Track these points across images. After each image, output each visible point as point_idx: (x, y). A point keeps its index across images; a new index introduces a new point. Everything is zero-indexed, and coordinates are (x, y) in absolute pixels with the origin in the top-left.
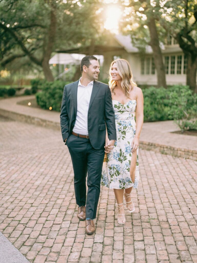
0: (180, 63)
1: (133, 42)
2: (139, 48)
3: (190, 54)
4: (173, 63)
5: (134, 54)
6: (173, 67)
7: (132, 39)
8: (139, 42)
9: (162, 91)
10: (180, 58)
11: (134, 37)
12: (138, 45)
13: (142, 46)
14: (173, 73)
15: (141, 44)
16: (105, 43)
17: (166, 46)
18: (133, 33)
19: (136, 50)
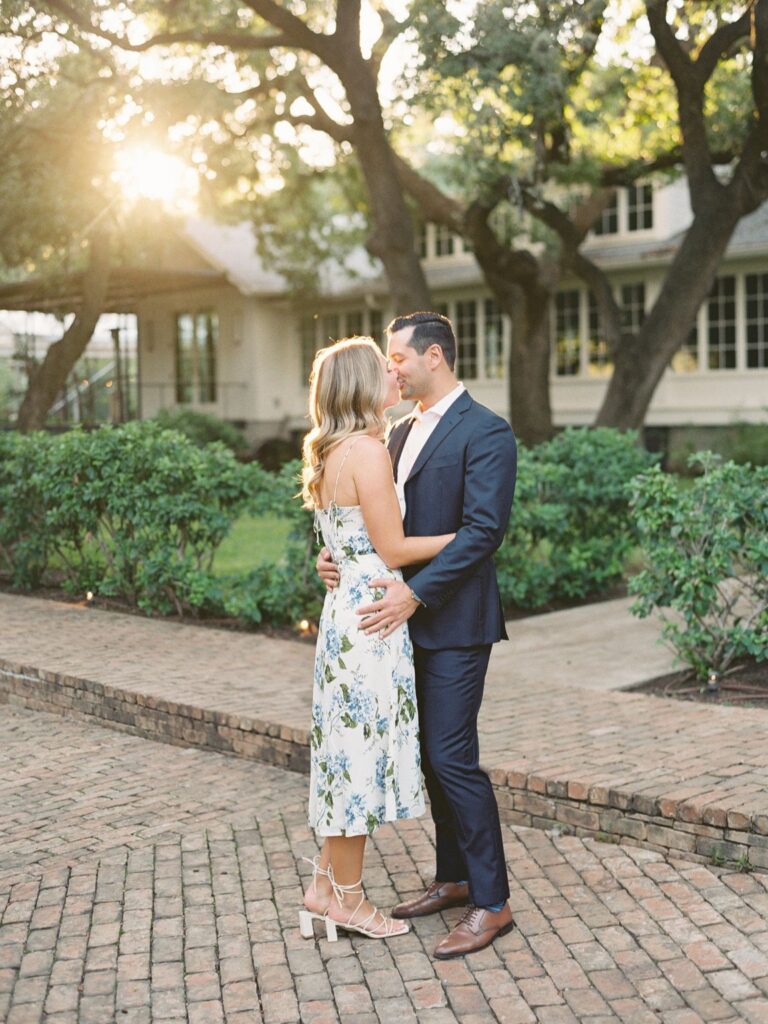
1: (261, 251)
2: (289, 275)
5: (268, 301)
7: (260, 237)
8: (288, 249)
11: (267, 228)
12: (287, 265)
13: (307, 266)
15: (296, 256)
18: (264, 213)
19: (277, 284)
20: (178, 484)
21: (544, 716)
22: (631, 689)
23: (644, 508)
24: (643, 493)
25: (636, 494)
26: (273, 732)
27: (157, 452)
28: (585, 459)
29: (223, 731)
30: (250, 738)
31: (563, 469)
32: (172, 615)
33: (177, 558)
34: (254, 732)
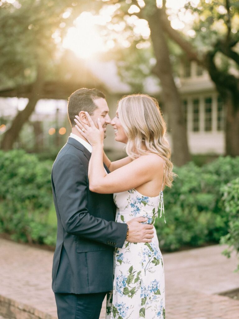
0: (209, 111)
3: (229, 93)
4: (196, 112)
6: (196, 120)
7: (119, 67)
9: (192, 174)
10: (209, 101)
11: (122, 63)
12: (129, 80)
13: (137, 81)
14: (196, 129)
15: (134, 77)
16: (67, 77)
17: (183, 80)
20: (29, 180)
21: (172, 308)
22: (225, 294)
23: (229, 201)
24: (229, 193)
25: (226, 194)
26: (32, 311)
27: (20, 165)
28: (226, 173)
29: (12, 308)
30: (23, 313)
31: (215, 177)
32: (27, 242)
33: (29, 216)
34: (24, 310)
